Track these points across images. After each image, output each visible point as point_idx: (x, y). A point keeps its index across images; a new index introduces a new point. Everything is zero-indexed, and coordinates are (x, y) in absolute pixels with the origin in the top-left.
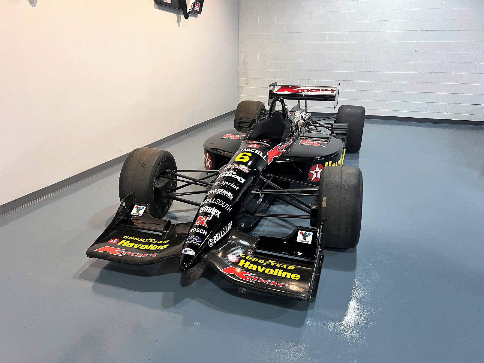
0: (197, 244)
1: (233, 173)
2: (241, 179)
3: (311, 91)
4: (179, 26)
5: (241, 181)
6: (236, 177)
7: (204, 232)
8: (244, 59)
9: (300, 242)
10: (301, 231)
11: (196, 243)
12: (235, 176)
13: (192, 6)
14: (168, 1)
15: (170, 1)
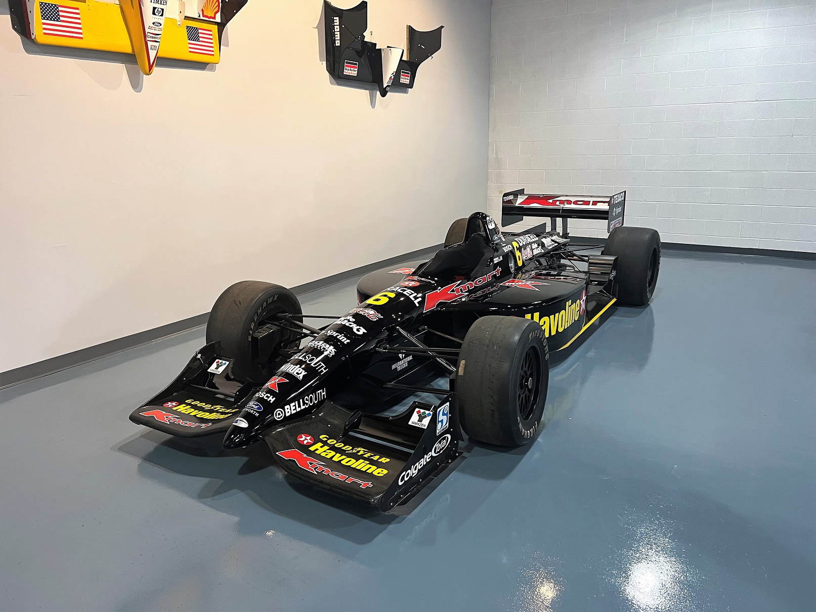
0: (255, 413)
1: (350, 320)
2: (360, 329)
3: (576, 203)
4: (373, 107)
5: (359, 331)
6: (351, 326)
7: (270, 398)
8: (496, 153)
9: (413, 425)
10: (419, 409)
11: (253, 412)
12: (351, 324)
13: (390, 79)
14: (352, 72)
15: (354, 72)
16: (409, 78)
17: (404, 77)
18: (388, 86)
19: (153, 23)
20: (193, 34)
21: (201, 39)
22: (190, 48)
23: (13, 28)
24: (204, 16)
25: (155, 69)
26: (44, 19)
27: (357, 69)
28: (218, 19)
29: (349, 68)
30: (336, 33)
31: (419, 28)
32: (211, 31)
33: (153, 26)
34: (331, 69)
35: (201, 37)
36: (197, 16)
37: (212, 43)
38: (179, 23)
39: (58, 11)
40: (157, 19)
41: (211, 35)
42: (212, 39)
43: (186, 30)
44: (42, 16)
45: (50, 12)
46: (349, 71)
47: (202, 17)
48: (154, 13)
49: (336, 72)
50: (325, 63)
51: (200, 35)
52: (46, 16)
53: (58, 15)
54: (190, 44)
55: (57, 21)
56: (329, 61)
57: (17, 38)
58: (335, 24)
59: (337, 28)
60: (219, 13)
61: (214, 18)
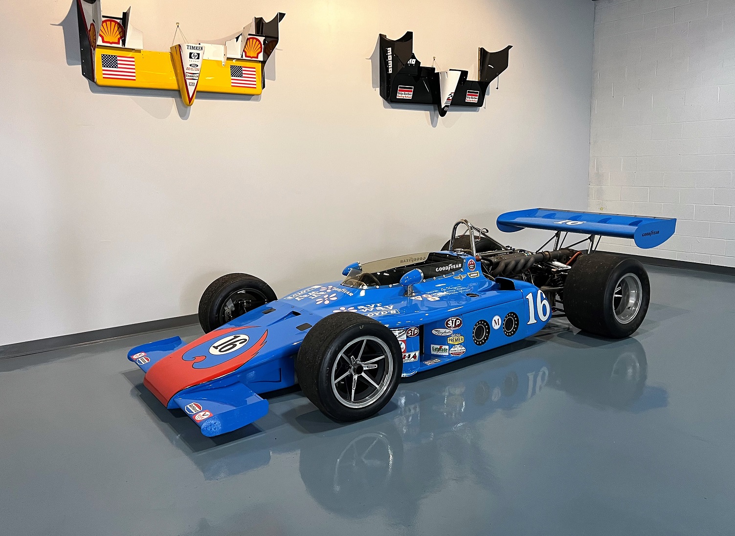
4: (434, 126)
16: (477, 98)
17: (470, 97)
29: (403, 92)
46: (403, 95)
58: (389, 54)
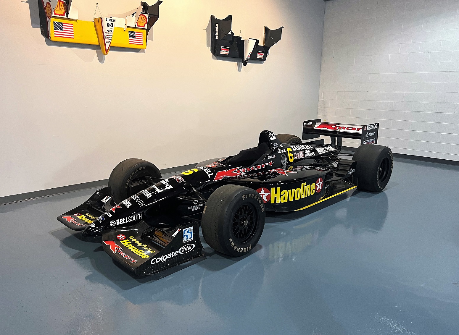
13: (248, 56)
14: (226, 53)
15: (227, 53)
16: (263, 55)
17: (260, 55)
18: (247, 60)
19: (108, 31)
20: (132, 35)
21: (136, 37)
22: (130, 42)
23: (41, 34)
24: (138, 26)
25: (110, 52)
26: (55, 29)
27: (228, 51)
28: (146, 27)
29: (224, 51)
30: (216, 32)
31: (271, 28)
32: (142, 33)
33: (108, 32)
34: (213, 51)
35: (136, 36)
36: (134, 26)
37: (142, 39)
38: (124, 30)
39: (62, 26)
40: (110, 28)
41: (142, 35)
42: (142, 37)
43: (128, 33)
44: (54, 28)
45: (58, 26)
46: (224, 52)
47: (137, 27)
48: (108, 26)
49: (216, 52)
50: (210, 48)
51: (136, 35)
52: (56, 28)
53: (62, 27)
54: (130, 39)
55: (62, 30)
56: (212, 47)
57: (43, 38)
58: (216, 27)
59: (217, 30)
60: (147, 24)
61: (144, 27)
